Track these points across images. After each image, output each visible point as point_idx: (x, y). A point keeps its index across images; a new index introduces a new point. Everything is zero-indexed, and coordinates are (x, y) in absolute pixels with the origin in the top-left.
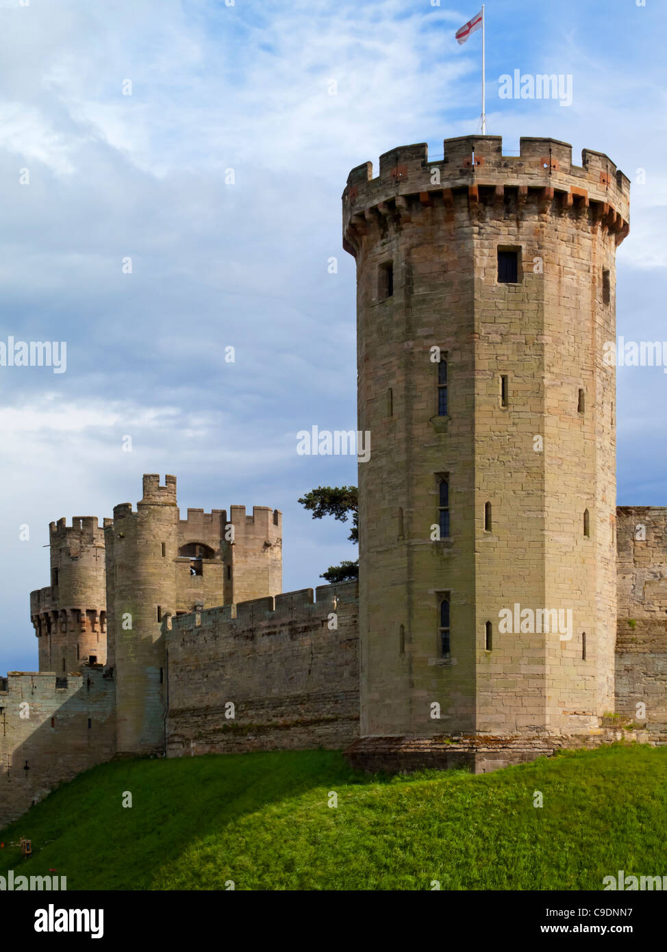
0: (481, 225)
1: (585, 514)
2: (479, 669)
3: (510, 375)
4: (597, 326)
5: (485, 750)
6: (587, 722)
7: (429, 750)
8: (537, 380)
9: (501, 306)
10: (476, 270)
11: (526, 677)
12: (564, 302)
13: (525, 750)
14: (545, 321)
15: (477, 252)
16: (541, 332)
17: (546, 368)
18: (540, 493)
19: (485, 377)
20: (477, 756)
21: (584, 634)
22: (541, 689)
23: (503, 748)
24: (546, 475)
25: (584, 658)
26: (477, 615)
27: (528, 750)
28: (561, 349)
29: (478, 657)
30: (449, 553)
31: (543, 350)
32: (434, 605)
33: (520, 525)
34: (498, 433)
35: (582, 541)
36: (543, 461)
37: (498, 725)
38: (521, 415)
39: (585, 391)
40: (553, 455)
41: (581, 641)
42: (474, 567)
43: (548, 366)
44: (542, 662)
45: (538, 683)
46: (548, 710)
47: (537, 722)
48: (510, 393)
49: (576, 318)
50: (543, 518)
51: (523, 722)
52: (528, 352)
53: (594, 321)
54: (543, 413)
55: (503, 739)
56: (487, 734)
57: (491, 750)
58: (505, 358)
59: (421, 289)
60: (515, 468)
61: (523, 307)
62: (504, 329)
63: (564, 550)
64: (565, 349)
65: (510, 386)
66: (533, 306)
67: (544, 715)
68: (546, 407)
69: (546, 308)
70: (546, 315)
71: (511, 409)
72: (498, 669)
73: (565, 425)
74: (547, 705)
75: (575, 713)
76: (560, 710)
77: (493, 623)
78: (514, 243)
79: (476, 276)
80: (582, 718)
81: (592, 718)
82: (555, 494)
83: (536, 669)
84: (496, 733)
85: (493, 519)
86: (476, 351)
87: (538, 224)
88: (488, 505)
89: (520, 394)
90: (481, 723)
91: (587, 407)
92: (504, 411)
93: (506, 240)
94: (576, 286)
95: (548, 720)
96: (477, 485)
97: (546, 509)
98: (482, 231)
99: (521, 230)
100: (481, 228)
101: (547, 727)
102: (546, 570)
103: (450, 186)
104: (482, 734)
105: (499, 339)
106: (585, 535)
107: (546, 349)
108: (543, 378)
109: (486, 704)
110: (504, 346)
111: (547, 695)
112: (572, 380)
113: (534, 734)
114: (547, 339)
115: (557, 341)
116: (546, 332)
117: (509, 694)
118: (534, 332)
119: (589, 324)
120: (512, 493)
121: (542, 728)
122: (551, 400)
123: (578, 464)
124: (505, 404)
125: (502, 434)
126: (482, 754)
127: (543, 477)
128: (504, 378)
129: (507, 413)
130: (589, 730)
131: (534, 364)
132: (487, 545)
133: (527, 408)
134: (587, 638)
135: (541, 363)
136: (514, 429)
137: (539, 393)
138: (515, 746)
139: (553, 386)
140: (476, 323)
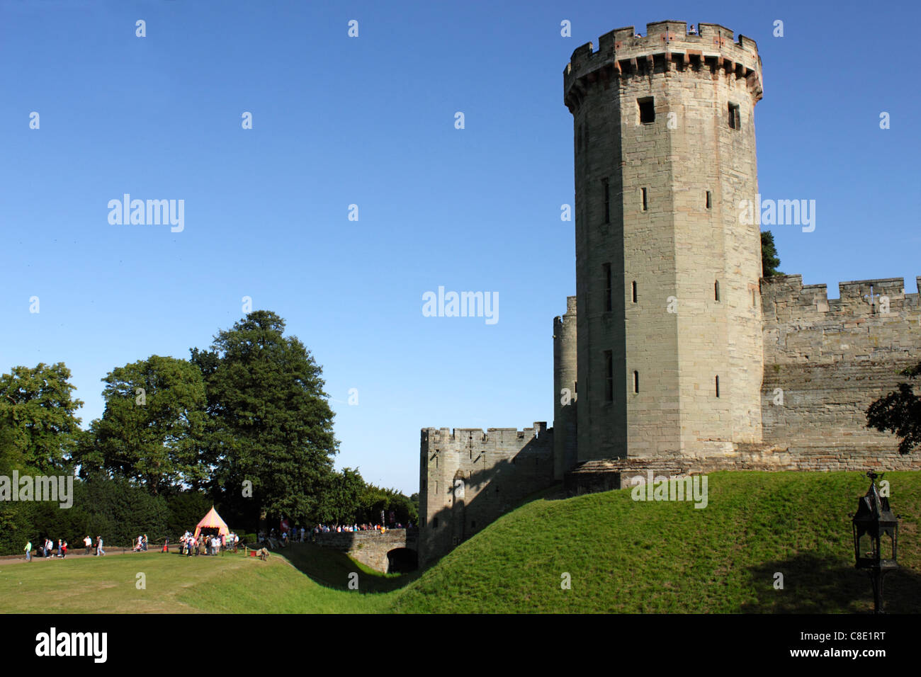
0: (625, 87)
1: (716, 284)
2: (629, 407)
3: (648, 187)
4: (721, 144)
5: (628, 470)
6: (722, 447)
7: (594, 471)
8: (667, 188)
9: (640, 140)
10: (622, 118)
11: (665, 412)
12: (689, 130)
13: (659, 470)
14: (672, 145)
15: (622, 106)
16: (669, 154)
17: (674, 178)
18: (672, 271)
19: (630, 191)
20: (622, 475)
21: (717, 377)
22: (676, 421)
23: (644, 468)
24: (677, 258)
25: (718, 396)
26: (627, 366)
27: (662, 470)
28: (689, 164)
29: (628, 399)
30: (610, 322)
31: (671, 166)
32: (603, 361)
33: (658, 296)
34: (640, 230)
35: (713, 304)
36: (673, 247)
37: (644, 451)
38: (657, 215)
39: (712, 192)
40: (683, 241)
41: (715, 382)
42: (625, 330)
43: (676, 177)
44: (677, 400)
45: (674, 416)
46: (682, 438)
47: (673, 448)
48: (648, 200)
49: (701, 140)
50: (675, 290)
51: (663, 447)
52: (660, 169)
53: (718, 141)
54: (672, 211)
55: (647, 461)
56: (636, 458)
57: (633, 470)
58: (644, 175)
59: (592, 139)
60: (653, 254)
61: (655, 138)
62: (641, 155)
63: (695, 312)
64: (692, 163)
65: (648, 194)
66: (663, 136)
67: (679, 442)
68: (675, 207)
69: (672, 136)
70: (672, 141)
71: (649, 211)
72: (644, 406)
73: (694, 219)
74: (681, 433)
75: (710, 440)
76: (695, 438)
77: (638, 371)
78: (649, 95)
79: (622, 122)
80: (717, 444)
81: (727, 444)
82: (686, 271)
83: (673, 406)
84: (642, 457)
85: (638, 293)
86: (623, 174)
87: (664, 79)
88: (635, 284)
89: (656, 200)
90: (631, 450)
91: (713, 204)
92: (645, 213)
93: (643, 94)
94: (699, 118)
95: (682, 446)
96: (626, 269)
97: (677, 282)
98: (626, 91)
99: (652, 86)
100: (625, 89)
101: (682, 451)
102: (679, 328)
103: (602, 66)
104: (631, 458)
105: (639, 163)
106: (716, 299)
107: (673, 165)
108: (672, 186)
109: (634, 435)
110: (643, 168)
111: (681, 426)
112: (698, 185)
113: (672, 456)
114: (675, 158)
115: (684, 159)
116: (673, 153)
117: (652, 426)
118: (664, 154)
119: (713, 144)
120: (651, 273)
121: (677, 453)
122: (679, 201)
123: (706, 247)
124: (645, 209)
125: (644, 230)
126: (626, 473)
127: (674, 259)
128: (644, 190)
129: (646, 215)
130: (725, 453)
131: (665, 177)
132: (634, 313)
133: (661, 209)
134: (720, 380)
135: (670, 176)
136: (652, 225)
137: (669, 197)
138: (652, 467)
139: (681, 191)
140: (623, 155)
